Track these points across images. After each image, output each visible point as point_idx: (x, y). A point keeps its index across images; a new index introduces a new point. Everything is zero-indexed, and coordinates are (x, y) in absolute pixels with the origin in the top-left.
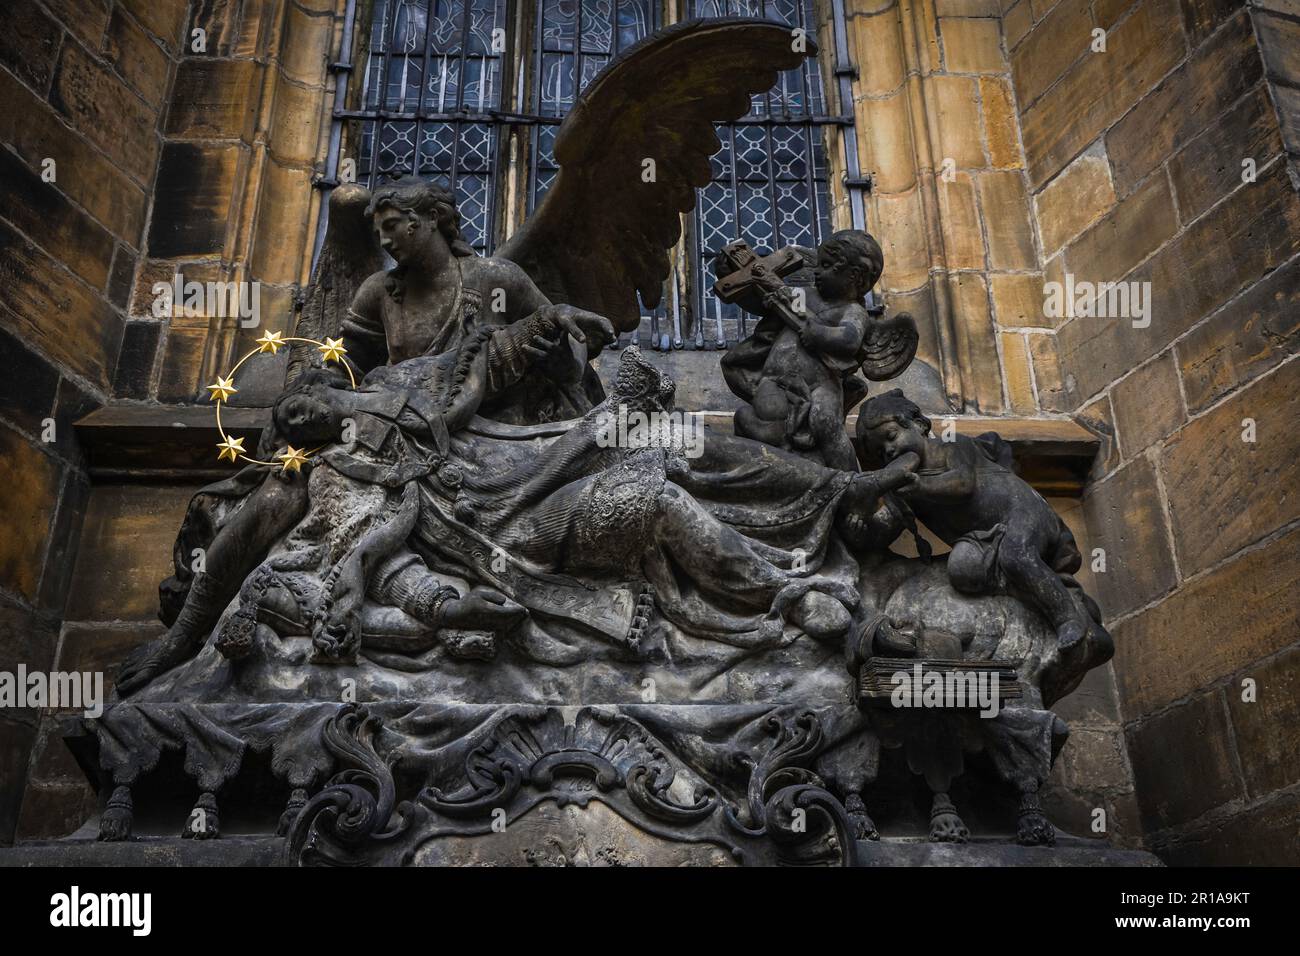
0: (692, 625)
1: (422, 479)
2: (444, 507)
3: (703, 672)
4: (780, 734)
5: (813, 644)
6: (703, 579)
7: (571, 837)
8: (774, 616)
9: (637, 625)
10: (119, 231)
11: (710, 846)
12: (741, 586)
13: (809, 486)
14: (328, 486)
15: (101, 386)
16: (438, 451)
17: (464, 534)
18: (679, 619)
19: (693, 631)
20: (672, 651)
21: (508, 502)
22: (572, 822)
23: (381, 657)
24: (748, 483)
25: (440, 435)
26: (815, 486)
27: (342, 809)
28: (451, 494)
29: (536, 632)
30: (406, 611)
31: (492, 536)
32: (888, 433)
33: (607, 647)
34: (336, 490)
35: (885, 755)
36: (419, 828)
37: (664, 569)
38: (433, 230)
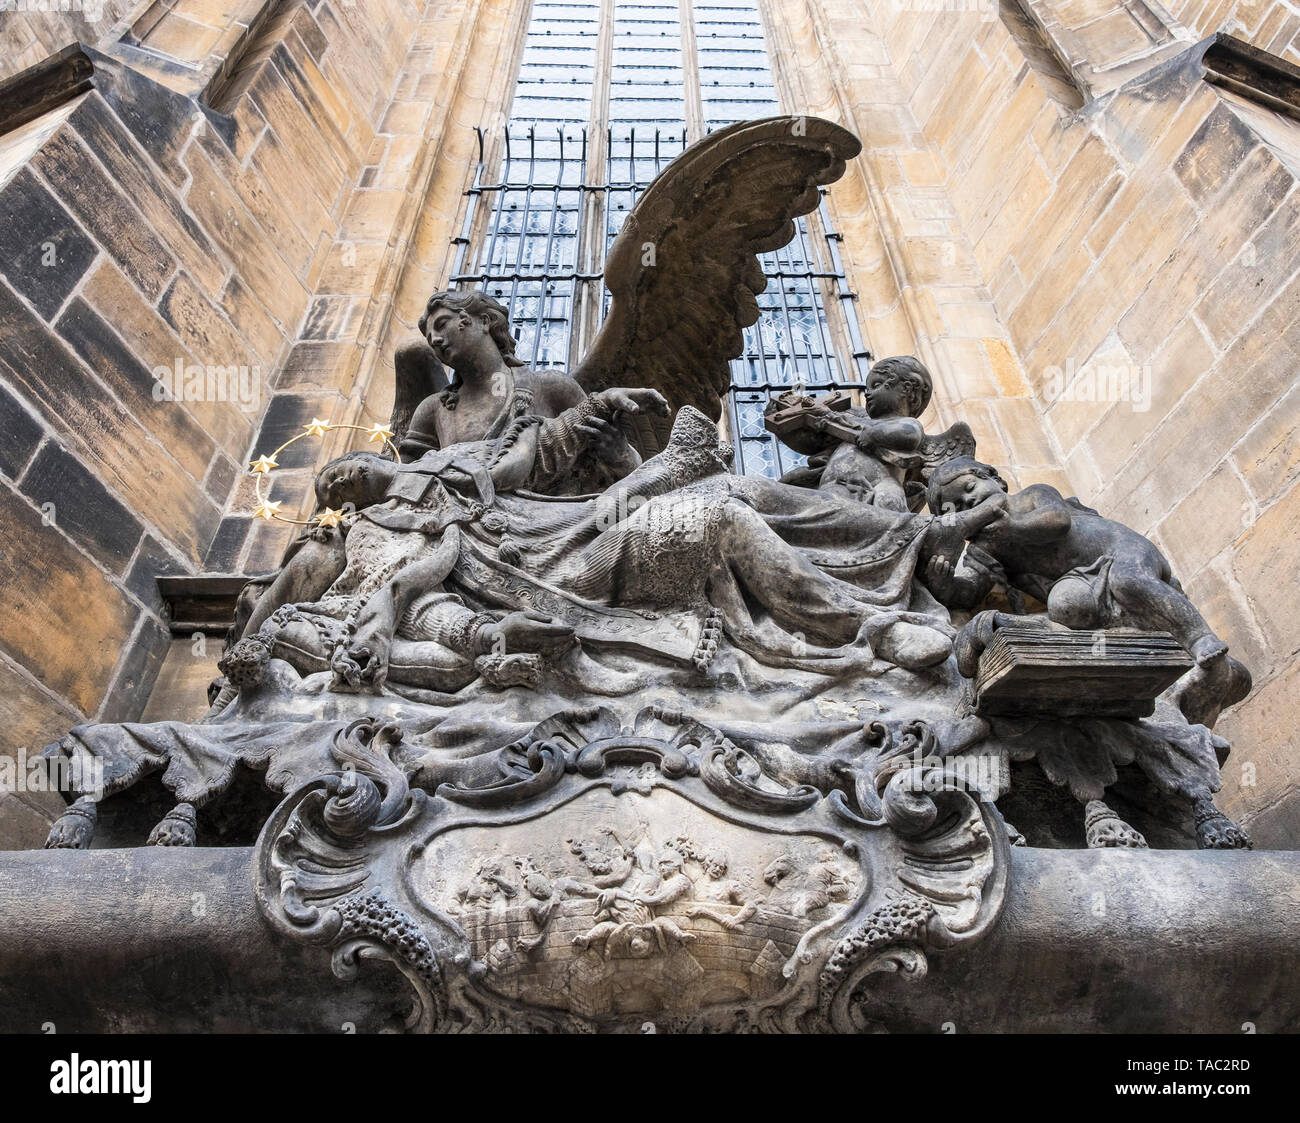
0: (768, 651)
1: (464, 526)
2: (490, 553)
3: (785, 697)
4: (885, 742)
5: (908, 675)
7: (630, 827)
8: (862, 643)
9: (704, 647)
12: (821, 610)
13: (886, 528)
14: (364, 536)
16: (482, 501)
17: (508, 574)
18: (751, 645)
19: (769, 659)
20: (746, 678)
21: (555, 543)
22: (631, 811)
23: (411, 691)
24: (820, 524)
25: (486, 489)
26: (894, 526)
27: (332, 792)
28: (494, 539)
29: (586, 660)
30: (441, 642)
31: (539, 576)
33: (670, 671)
34: (373, 541)
35: (1014, 766)
36: (432, 819)
37: (733, 591)
38: (485, 333)
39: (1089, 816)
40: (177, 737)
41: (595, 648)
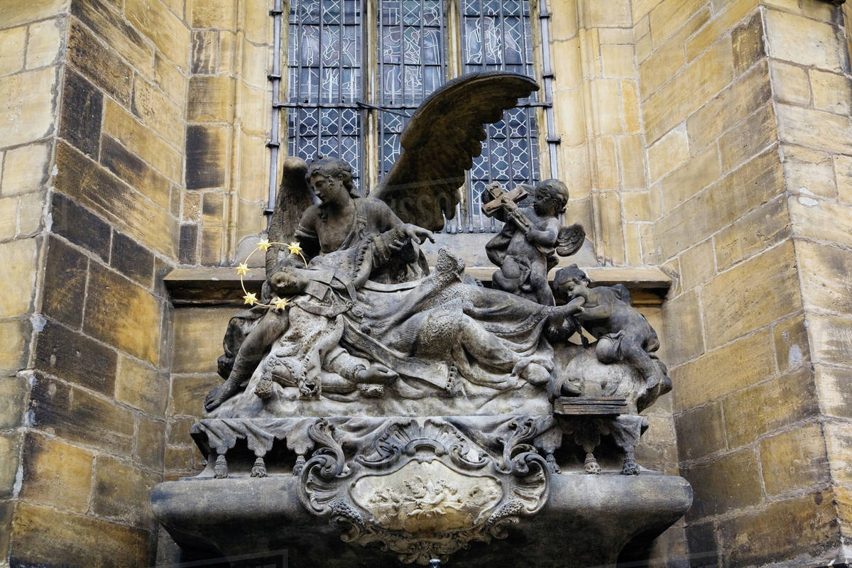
0: (476, 380)
1: (345, 313)
2: (355, 326)
3: (481, 400)
4: (517, 429)
5: (532, 387)
6: (481, 359)
7: (425, 476)
8: (514, 375)
9: (450, 381)
10: (171, 177)
11: (488, 478)
12: (498, 362)
13: (530, 314)
14: (299, 316)
15: (173, 259)
16: (351, 300)
17: (366, 339)
18: (468, 377)
19: (476, 382)
20: (466, 392)
21: (386, 323)
22: (425, 469)
23: (331, 396)
24: (501, 313)
25: (351, 291)
26: (534, 314)
27: (323, 466)
28: (359, 320)
29: (401, 383)
30: (341, 375)
31: (379, 339)
32: (569, 287)
33: (436, 391)
34: (303, 319)
35: (564, 436)
36: (357, 473)
37: (462, 355)
38: (341, 186)
39: (587, 459)
40: (247, 427)
41: (406, 378)
